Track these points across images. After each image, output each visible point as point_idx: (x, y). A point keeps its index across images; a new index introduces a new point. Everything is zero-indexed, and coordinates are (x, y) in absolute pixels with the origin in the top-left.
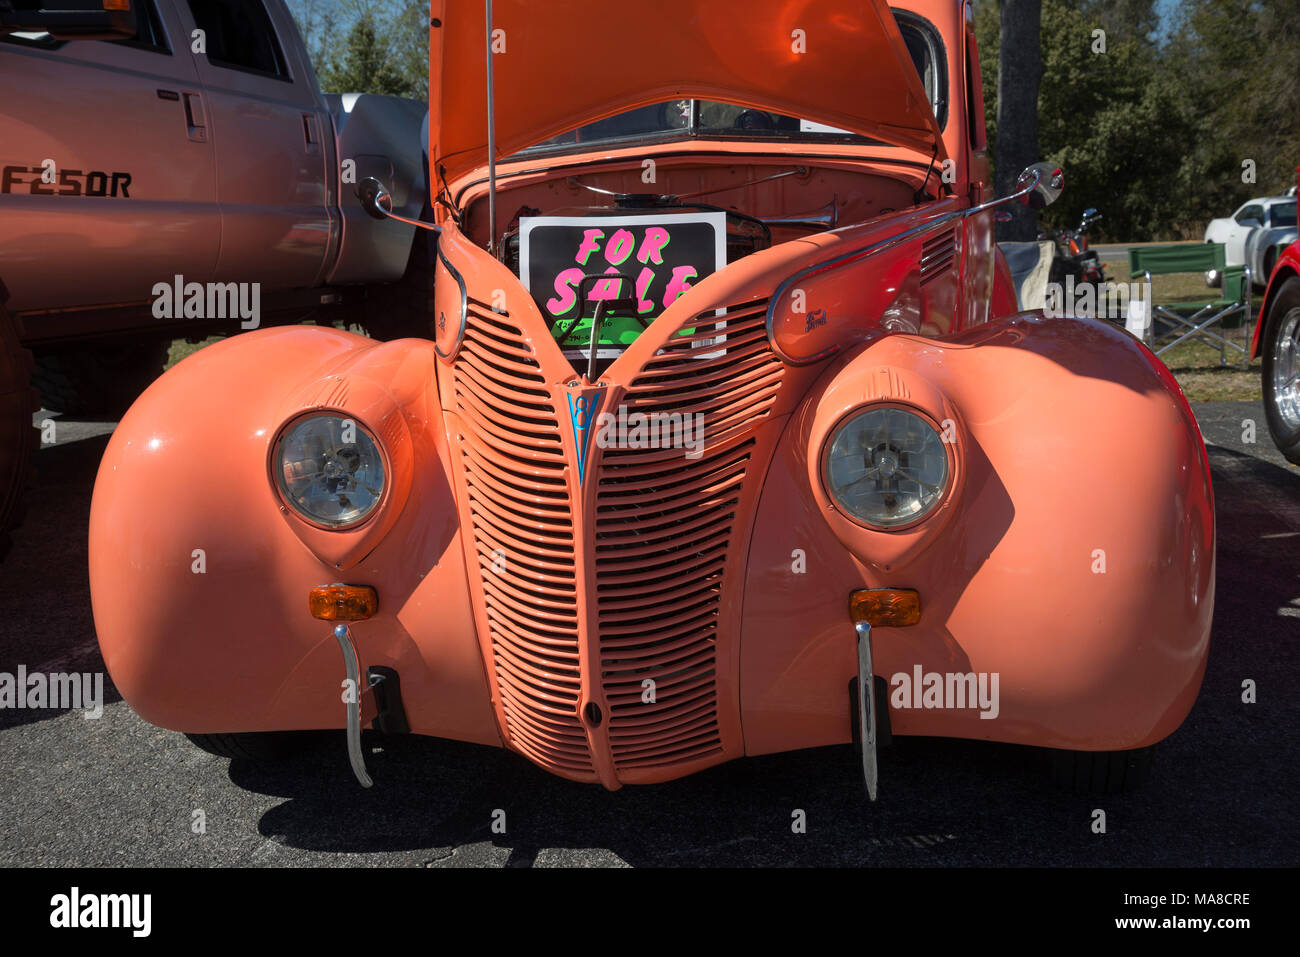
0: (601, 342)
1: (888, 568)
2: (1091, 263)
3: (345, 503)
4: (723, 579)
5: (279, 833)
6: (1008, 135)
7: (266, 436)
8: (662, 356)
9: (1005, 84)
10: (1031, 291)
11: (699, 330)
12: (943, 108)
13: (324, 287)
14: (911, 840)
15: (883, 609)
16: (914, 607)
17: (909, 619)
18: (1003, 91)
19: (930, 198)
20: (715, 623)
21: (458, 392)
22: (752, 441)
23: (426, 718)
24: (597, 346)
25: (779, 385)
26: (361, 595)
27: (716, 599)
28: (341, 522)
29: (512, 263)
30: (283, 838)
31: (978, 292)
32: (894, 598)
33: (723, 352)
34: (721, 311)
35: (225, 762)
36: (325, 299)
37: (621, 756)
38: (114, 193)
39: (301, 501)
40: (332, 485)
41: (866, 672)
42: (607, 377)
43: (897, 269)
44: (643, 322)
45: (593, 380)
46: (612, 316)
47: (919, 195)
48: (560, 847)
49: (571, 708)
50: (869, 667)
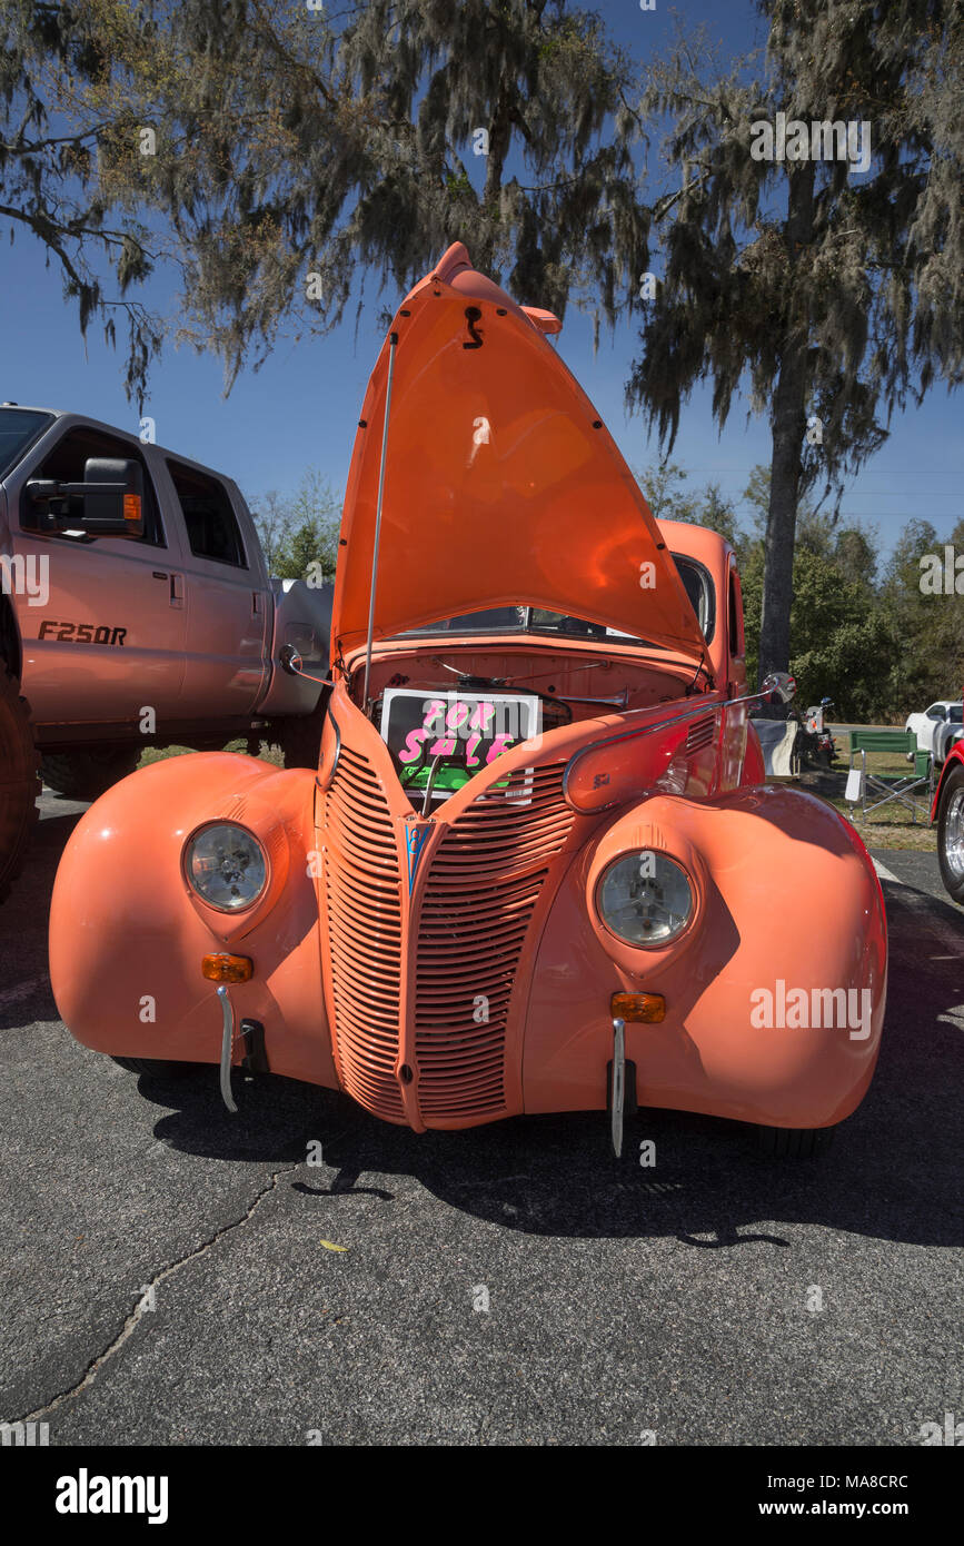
0: (436, 786)
1: (642, 977)
2: (826, 737)
3: (235, 892)
4: (515, 976)
5: (168, 1138)
6: (768, 640)
7: (182, 835)
8: (482, 800)
9: (767, 604)
10: (779, 757)
11: (511, 784)
12: (711, 627)
13: (256, 716)
14: (648, 1186)
15: (636, 1009)
16: (659, 1008)
17: (655, 1019)
18: (766, 609)
19: (698, 692)
20: (506, 1010)
21: (327, 815)
22: (546, 870)
23: (282, 1062)
24: (432, 789)
25: (570, 829)
26: (241, 963)
27: (508, 991)
28: (231, 906)
29: (376, 722)
30: (171, 1142)
31: (734, 754)
32: (645, 1001)
33: (529, 801)
34: (530, 771)
35: (136, 1077)
36: (254, 725)
37: (426, 1109)
38: (113, 643)
39: (204, 888)
40: (228, 877)
41: (619, 1059)
42: (438, 815)
43: (673, 740)
44: (470, 773)
45: (426, 816)
46: (446, 767)
47: (690, 689)
48: (376, 1171)
49: (391, 1067)
50: (622, 1055)
